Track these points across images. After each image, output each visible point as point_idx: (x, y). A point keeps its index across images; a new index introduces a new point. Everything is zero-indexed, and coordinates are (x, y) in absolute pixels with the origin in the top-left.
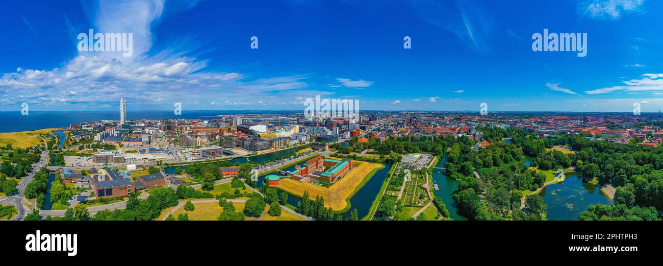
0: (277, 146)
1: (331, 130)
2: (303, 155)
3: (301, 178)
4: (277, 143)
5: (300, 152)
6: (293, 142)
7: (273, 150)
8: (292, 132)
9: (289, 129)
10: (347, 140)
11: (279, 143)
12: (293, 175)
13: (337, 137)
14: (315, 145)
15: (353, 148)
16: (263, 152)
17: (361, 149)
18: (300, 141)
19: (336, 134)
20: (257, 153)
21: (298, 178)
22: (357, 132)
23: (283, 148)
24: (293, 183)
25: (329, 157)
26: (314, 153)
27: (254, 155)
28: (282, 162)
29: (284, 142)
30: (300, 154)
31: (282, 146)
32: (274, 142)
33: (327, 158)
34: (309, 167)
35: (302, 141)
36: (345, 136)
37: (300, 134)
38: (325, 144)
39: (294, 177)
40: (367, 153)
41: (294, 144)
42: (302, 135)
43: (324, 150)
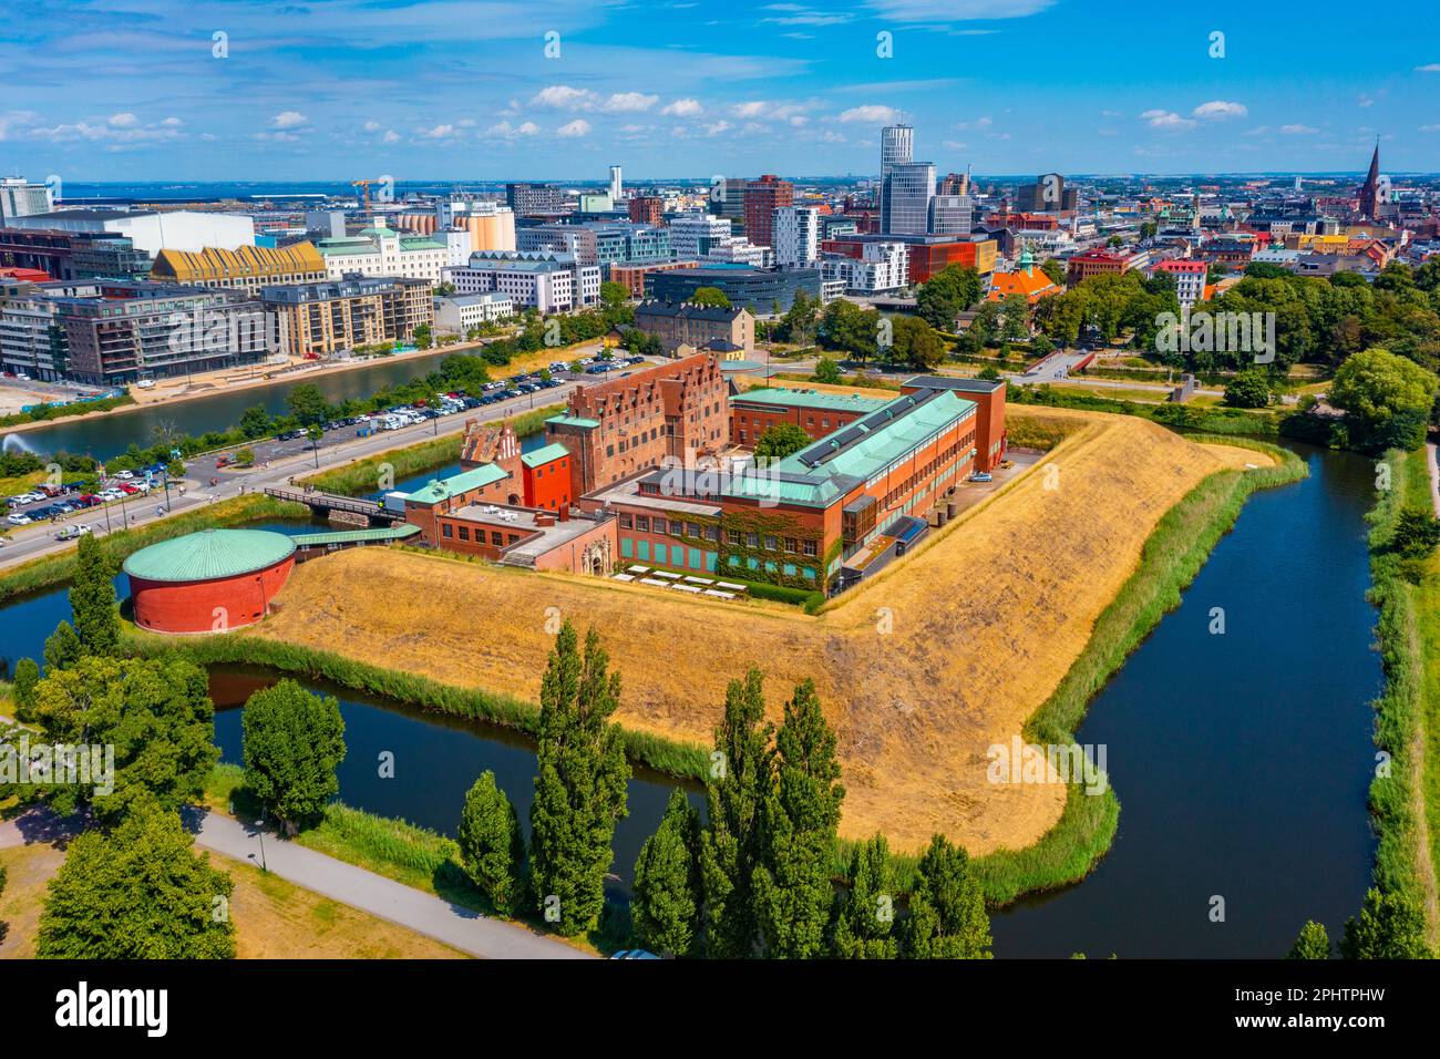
0: (329, 339)
1: (762, 235)
2: (546, 384)
3: (515, 536)
4: (326, 309)
5: (523, 365)
6: (468, 313)
7: (285, 368)
8: (460, 248)
9: (438, 232)
10: (885, 299)
11: (341, 320)
12: (438, 511)
13: (810, 277)
14: (645, 320)
15: (955, 340)
16: (191, 388)
17: (1024, 349)
18: (527, 308)
19: (803, 257)
20: (126, 392)
21: (489, 537)
22: (954, 249)
23: (385, 352)
24: (430, 589)
25: (773, 382)
26: (637, 370)
27: (93, 414)
28: (350, 440)
29: (386, 305)
30: (520, 378)
31: (370, 341)
32: (295, 305)
33: (754, 388)
34: (600, 446)
35: (543, 307)
36: (871, 275)
37: (520, 258)
38: (728, 315)
39: (447, 530)
40: (1083, 370)
41: (480, 325)
42: (542, 270)
43: (724, 346)
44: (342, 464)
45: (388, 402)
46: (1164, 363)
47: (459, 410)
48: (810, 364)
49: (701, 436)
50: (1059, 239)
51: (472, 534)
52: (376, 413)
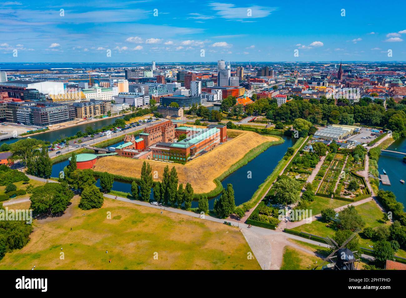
0: (88, 115)
1: (188, 87)
2: (138, 125)
3: (135, 154)
4: (88, 108)
5: (133, 121)
6: (119, 108)
7: (79, 122)
8: (116, 91)
9: (110, 87)
10: (216, 103)
11: (91, 110)
12: (121, 150)
13: (198, 98)
14: (159, 110)
15: (228, 114)
16: (60, 126)
17: (242, 116)
18: (132, 106)
19: (197, 93)
20: (47, 128)
21: (130, 154)
22: (234, 90)
23: (101, 118)
24: (121, 162)
25: (185, 125)
26: (157, 122)
27: (42, 132)
28: (99, 137)
29: (101, 107)
30: (132, 124)
31: (97, 115)
32: (81, 108)
33: (181, 126)
34: (149, 138)
35: (136, 106)
36: (213, 97)
37: (131, 94)
38: (177, 109)
39: (123, 153)
40: (253, 121)
41: (122, 110)
42: (136, 97)
43: (176, 116)
44: (99, 142)
45: (105, 130)
46: (270, 119)
47: (120, 131)
48: (194, 120)
49: (169, 136)
50: (264, 85)
51: (127, 154)
52: (103, 132)
